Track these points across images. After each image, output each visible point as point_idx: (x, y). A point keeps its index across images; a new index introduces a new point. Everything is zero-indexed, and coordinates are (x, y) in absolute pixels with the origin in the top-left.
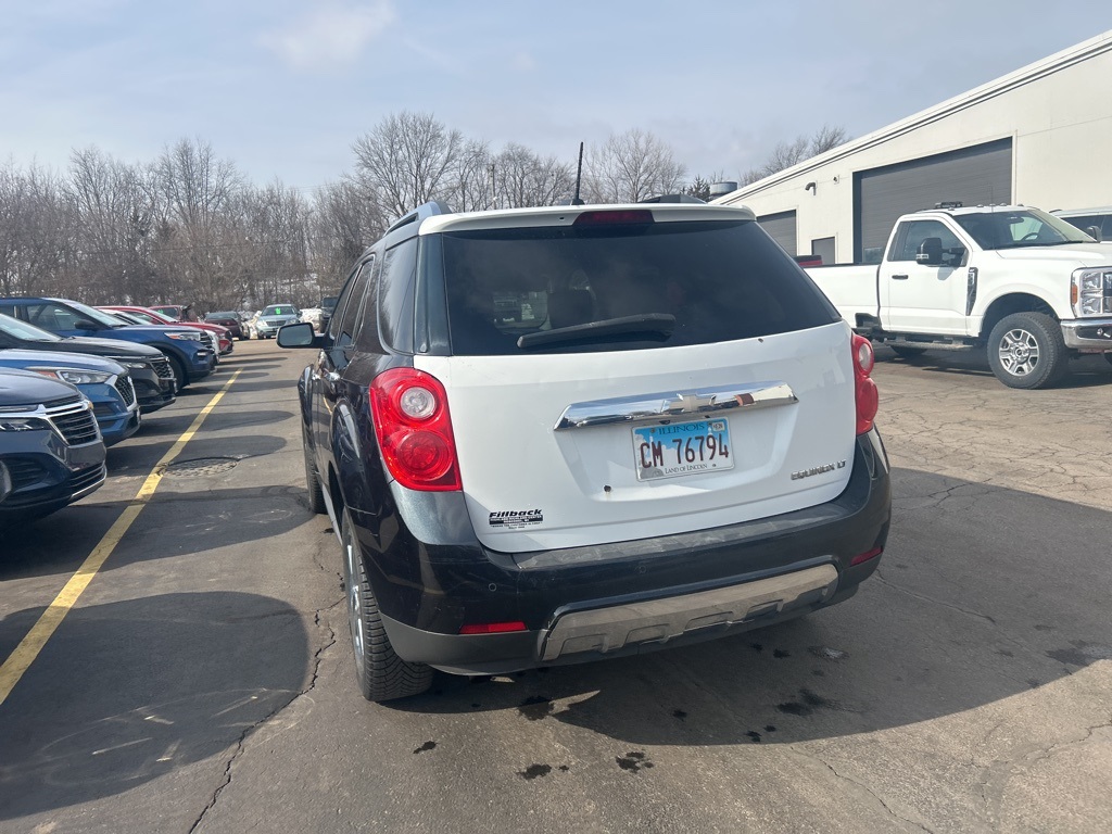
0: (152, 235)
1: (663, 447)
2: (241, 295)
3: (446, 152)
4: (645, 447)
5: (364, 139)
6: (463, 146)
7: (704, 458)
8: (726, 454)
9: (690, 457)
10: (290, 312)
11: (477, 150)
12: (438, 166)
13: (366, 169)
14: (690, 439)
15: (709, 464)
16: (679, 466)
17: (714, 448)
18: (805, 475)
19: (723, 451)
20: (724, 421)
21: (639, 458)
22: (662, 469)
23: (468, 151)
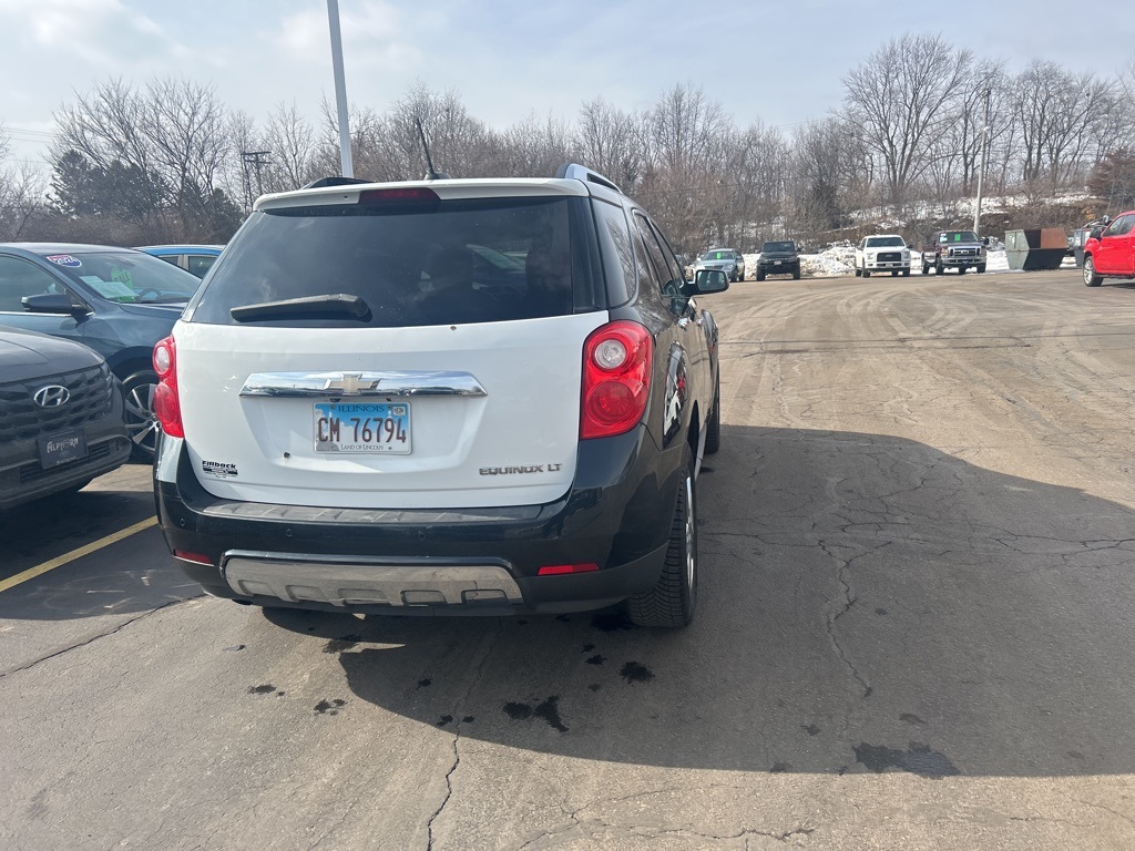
0: (639, 179)
1: (342, 424)
2: (708, 238)
3: (951, 77)
4: (323, 422)
5: (856, 69)
6: (972, 66)
7: (381, 439)
8: (403, 439)
9: (367, 437)
10: (730, 257)
11: (989, 71)
12: (940, 93)
13: (854, 103)
14: (369, 420)
15: (386, 446)
16: (355, 444)
17: (391, 431)
18: (498, 471)
19: (401, 435)
20: (406, 406)
21: (317, 431)
22: (339, 444)
23: (978, 74)
